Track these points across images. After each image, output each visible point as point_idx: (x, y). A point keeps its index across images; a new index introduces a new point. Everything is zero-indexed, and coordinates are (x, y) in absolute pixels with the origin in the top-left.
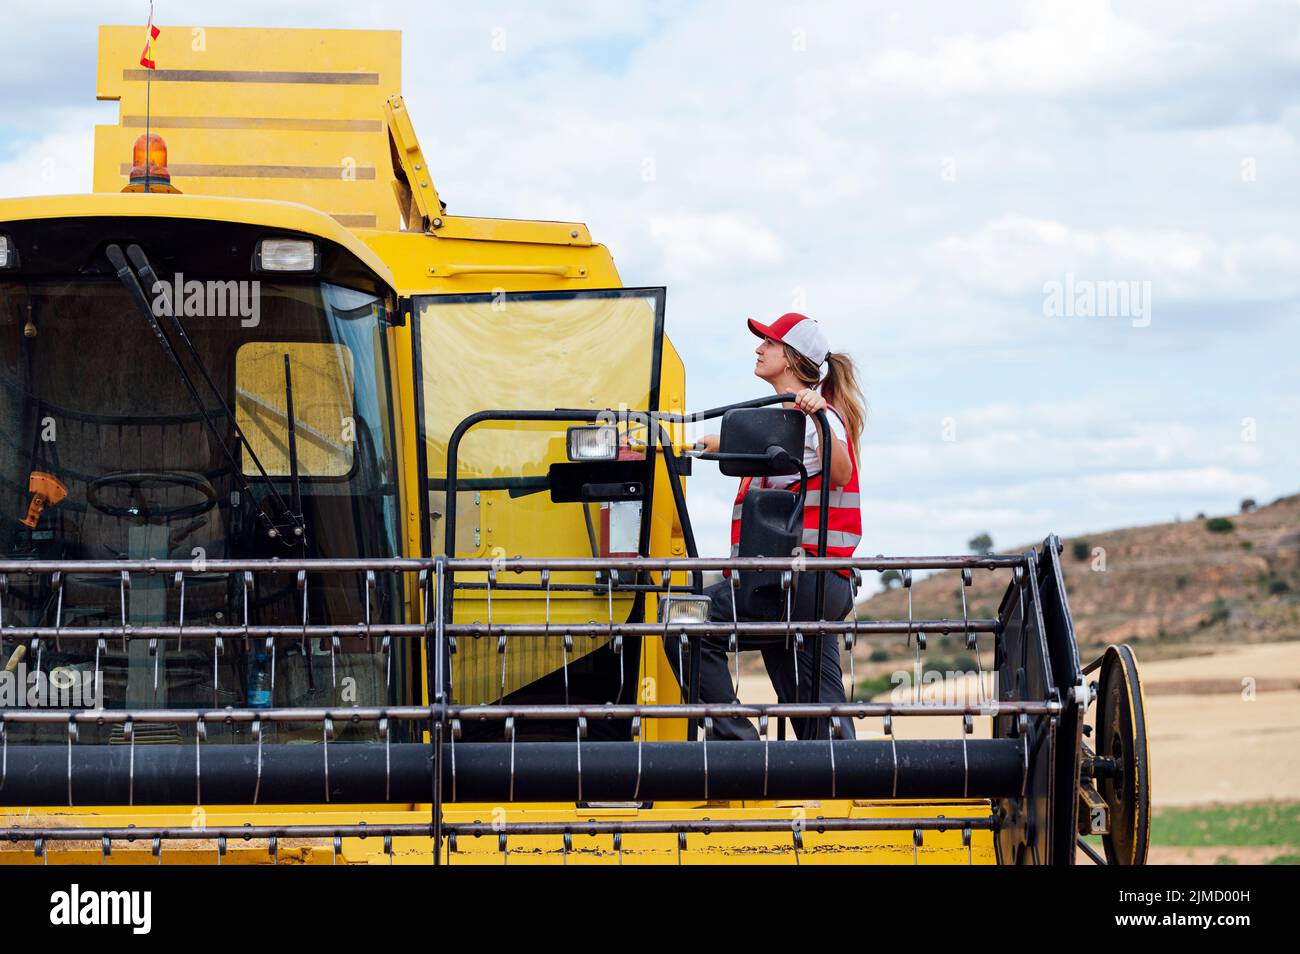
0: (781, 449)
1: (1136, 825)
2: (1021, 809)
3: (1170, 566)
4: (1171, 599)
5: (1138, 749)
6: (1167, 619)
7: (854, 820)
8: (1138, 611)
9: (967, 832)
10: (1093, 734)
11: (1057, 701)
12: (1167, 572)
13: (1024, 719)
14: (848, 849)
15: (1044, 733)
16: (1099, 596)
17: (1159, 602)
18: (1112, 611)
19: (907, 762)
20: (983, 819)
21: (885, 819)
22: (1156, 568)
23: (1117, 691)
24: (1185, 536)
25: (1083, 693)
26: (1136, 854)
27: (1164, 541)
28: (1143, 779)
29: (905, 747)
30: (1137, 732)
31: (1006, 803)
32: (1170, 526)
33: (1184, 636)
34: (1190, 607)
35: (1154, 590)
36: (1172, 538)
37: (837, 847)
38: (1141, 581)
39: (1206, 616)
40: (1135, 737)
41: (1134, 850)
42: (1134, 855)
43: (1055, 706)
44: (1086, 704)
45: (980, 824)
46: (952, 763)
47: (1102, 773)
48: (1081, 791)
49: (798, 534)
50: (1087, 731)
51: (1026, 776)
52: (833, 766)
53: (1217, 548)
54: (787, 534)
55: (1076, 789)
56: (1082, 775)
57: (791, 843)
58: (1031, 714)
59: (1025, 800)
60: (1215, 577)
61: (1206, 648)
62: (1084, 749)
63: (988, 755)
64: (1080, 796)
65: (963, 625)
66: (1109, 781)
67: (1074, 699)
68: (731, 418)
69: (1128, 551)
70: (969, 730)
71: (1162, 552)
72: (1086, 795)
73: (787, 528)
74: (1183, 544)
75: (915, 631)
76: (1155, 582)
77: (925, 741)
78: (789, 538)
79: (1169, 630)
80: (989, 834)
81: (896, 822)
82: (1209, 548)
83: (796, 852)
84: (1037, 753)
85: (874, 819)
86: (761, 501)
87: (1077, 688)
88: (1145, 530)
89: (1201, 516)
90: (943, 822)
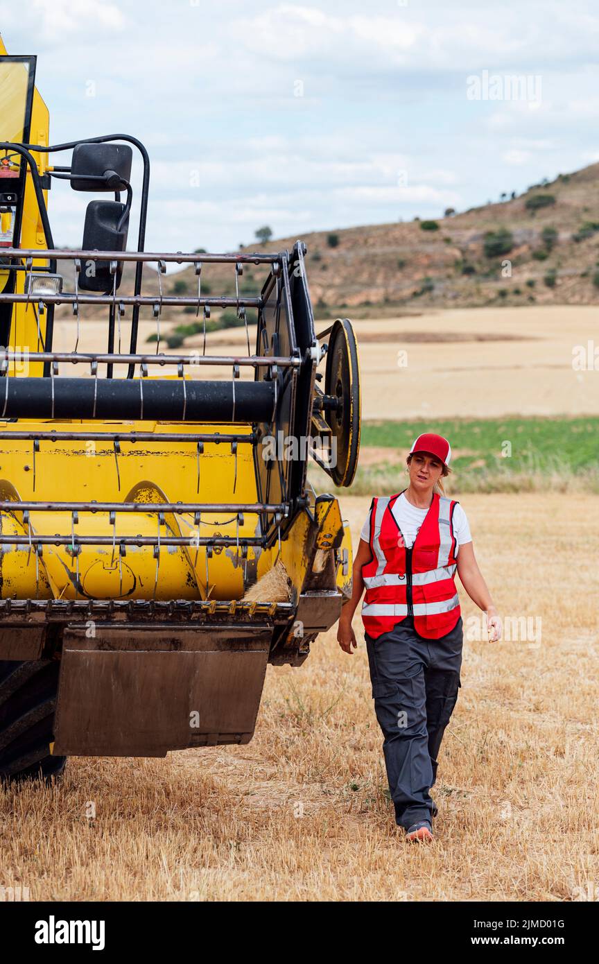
0: (114, 173)
1: (350, 444)
2: (272, 430)
3: (394, 253)
4: (394, 276)
5: (353, 391)
6: (391, 290)
7: (156, 434)
8: (370, 284)
9: (235, 444)
10: (323, 379)
11: (298, 357)
12: (392, 257)
13: (275, 369)
14: (152, 453)
15: (289, 379)
16: (344, 273)
17: (386, 278)
18: (353, 283)
19: (194, 396)
20: (245, 436)
21: (178, 434)
22: (384, 254)
23: (340, 351)
24: (405, 232)
25: (316, 352)
26: (349, 463)
27: (391, 236)
28: (356, 412)
29: (192, 386)
30: (353, 379)
31: (262, 426)
32: (395, 225)
33: (402, 302)
34: (407, 282)
35: (382, 270)
36: (397, 233)
37: (145, 452)
38: (373, 263)
39: (418, 289)
40: (351, 383)
41: (348, 460)
42: (348, 464)
43: (297, 361)
44: (318, 360)
45: (244, 439)
46: (225, 397)
47: (329, 407)
48: (313, 419)
49: (124, 232)
50: (319, 378)
51: (275, 409)
52: (142, 398)
53: (426, 242)
54: (117, 232)
55: (309, 418)
56: (314, 408)
57: (113, 449)
58: (280, 366)
59: (275, 424)
60: (425, 261)
61: (416, 311)
62: (317, 389)
63: (250, 393)
64: (312, 423)
65: (236, 301)
66: (333, 413)
67: (310, 356)
68: (80, 149)
69: (366, 242)
70: (237, 375)
71: (389, 243)
72: (316, 422)
73: (117, 228)
74: (403, 238)
75: (203, 304)
76: (383, 264)
77: (207, 382)
78: (118, 235)
79: (392, 298)
80: (249, 446)
81: (186, 437)
82: (422, 242)
83: (116, 455)
84: (284, 391)
85: (171, 434)
86: (99, 209)
87: (312, 348)
88: (378, 228)
89: (417, 219)
90: (219, 437)
